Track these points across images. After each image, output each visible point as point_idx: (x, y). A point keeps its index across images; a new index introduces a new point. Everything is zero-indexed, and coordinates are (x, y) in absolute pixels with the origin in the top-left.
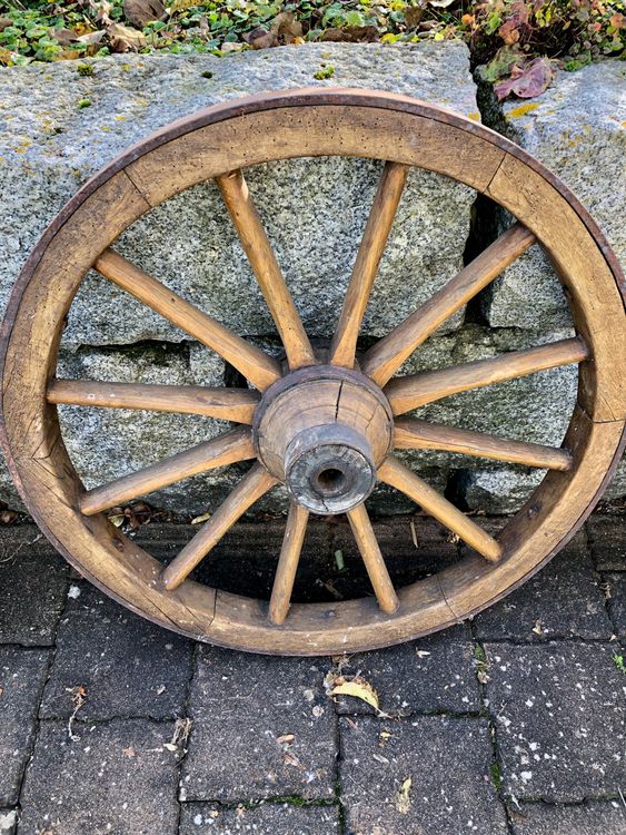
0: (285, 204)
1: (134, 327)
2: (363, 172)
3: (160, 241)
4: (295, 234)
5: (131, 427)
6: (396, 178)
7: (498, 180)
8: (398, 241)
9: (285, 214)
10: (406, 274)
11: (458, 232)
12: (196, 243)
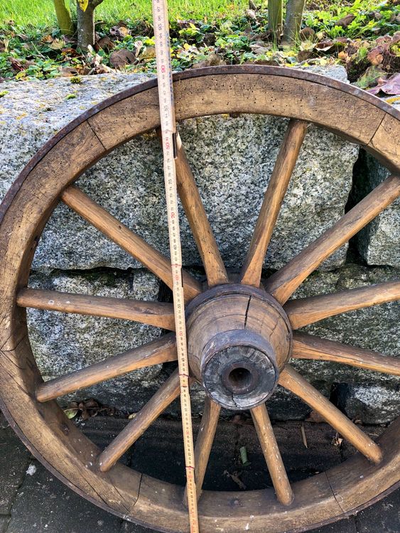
0: (209, 160)
1: (92, 256)
2: (270, 136)
3: (115, 188)
4: (217, 184)
5: (86, 336)
6: (298, 132)
7: (379, 134)
8: (295, 191)
9: (209, 169)
10: (301, 218)
11: (343, 186)
12: (141, 190)
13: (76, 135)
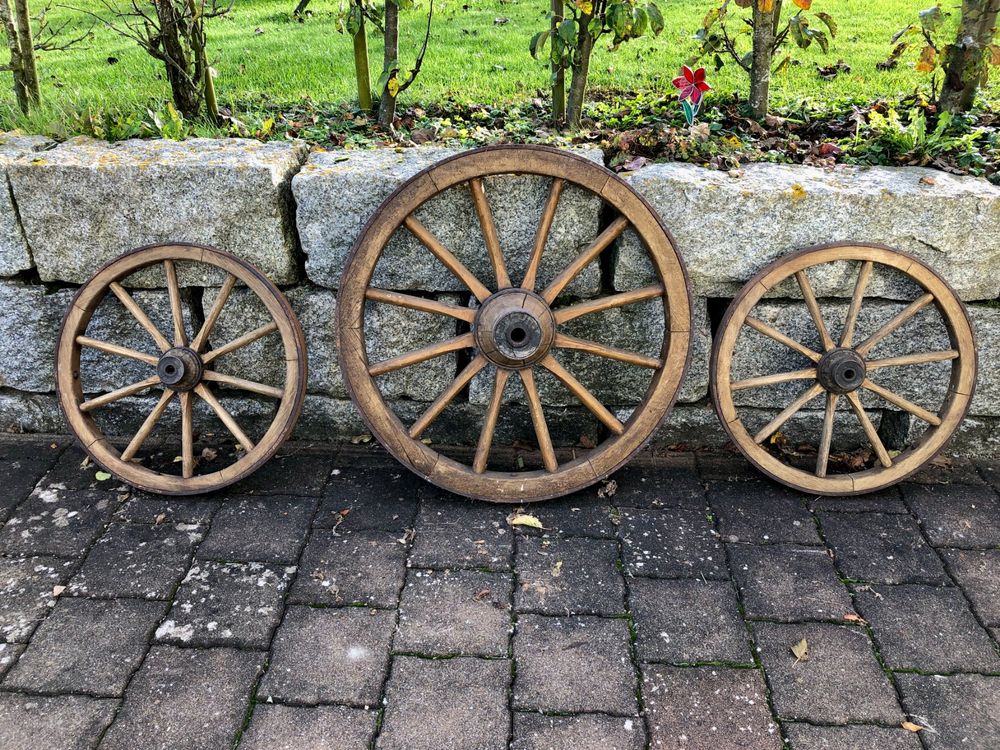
0: (501, 206)
1: (409, 278)
2: (542, 190)
3: (434, 223)
4: (505, 223)
5: (395, 350)
6: (557, 186)
7: (606, 188)
8: (560, 230)
9: (501, 211)
10: (565, 251)
11: (592, 227)
12: (452, 225)
13: (420, 181)
